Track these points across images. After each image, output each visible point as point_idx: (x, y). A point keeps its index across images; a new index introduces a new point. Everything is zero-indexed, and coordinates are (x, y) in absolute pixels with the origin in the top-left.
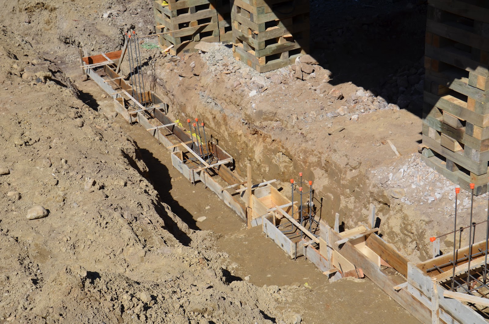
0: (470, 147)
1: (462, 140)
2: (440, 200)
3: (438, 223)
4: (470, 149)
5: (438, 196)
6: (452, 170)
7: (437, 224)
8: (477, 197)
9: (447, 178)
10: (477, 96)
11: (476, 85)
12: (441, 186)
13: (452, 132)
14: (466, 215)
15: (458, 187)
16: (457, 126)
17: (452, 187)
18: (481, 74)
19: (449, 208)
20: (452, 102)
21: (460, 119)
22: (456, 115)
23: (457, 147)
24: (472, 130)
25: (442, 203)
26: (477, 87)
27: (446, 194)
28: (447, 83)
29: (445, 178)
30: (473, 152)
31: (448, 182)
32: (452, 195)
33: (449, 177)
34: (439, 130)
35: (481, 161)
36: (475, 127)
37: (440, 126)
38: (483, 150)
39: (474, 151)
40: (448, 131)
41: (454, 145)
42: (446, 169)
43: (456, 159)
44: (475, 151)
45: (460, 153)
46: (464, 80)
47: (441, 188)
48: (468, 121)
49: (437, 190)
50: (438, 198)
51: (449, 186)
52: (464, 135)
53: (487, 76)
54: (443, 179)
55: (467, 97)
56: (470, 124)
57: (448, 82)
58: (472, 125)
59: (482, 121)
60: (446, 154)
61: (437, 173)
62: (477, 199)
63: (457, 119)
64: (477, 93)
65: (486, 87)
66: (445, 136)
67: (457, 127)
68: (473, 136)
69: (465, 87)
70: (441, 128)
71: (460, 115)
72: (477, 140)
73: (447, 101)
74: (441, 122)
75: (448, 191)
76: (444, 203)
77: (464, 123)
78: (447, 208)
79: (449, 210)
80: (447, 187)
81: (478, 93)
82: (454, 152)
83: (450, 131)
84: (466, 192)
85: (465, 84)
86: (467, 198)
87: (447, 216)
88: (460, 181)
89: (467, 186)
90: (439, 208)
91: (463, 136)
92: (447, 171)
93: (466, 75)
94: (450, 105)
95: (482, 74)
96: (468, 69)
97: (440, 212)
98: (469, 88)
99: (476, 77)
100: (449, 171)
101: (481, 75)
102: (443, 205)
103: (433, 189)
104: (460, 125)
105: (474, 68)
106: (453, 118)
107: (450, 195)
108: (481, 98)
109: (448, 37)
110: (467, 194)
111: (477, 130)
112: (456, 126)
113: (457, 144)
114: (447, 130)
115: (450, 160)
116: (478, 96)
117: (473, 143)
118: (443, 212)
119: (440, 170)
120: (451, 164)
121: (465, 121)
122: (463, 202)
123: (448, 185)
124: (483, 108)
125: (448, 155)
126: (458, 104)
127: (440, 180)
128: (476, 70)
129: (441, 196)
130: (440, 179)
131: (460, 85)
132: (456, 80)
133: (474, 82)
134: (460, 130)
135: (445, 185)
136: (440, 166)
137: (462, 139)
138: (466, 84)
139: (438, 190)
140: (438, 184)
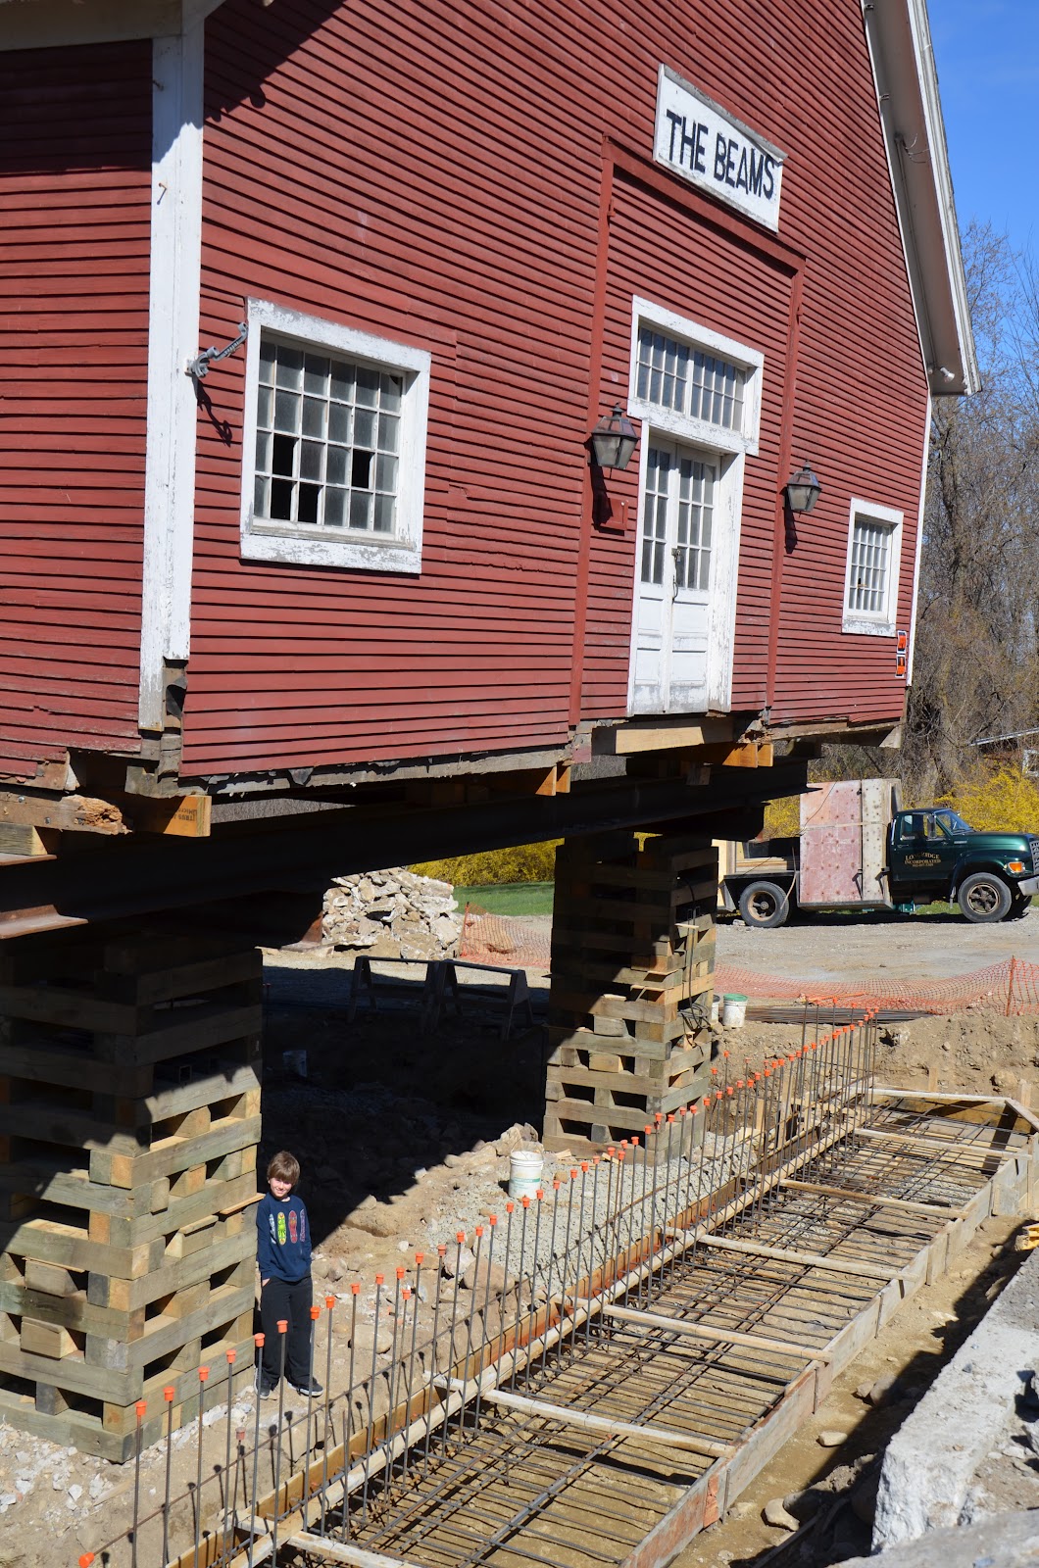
0: (102, 1336)
1: (80, 1323)
2: (31, 1497)
3: (38, 1556)
4: (103, 1341)
5: (25, 1488)
6: (53, 1412)
7: (36, 1561)
8: (122, 1467)
9: (41, 1436)
10: (114, 1205)
11: (109, 1179)
12: (29, 1460)
13: (52, 1307)
14: (108, 1516)
15: (73, 1451)
16: (66, 1289)
17: (57, 1457)
18: (121, 1150)
19: (59, 1514)
20: (48, 1231)
21: (74, 1269)
22: (63, 1262)
23: (67, 1346)
24: (105, 1292)
25: (38, 1503)
26: (113, 1183)
27: (46, 1476)
28: (36, 1186)
29: (35, 1438)
30: (109, 1347)
31: (45, 1446)
32: (60, 1478)
33: (46, 1433)
34: (16, 1311)
35: (130, 1366)
36: (113, 1283)
37: (17, 1300)
38: (133, 1339)
39: (112, 1344)
40: (42, 1306)
41: (59, 1339)
42: (37, 1413)
43: (65, 1378)
44: (115, 1342)
45: (74, 1359)
46: (79, 1174)
47: (30, 1466)
48: (93, 1271)
49: (19, 1471)
50: (24, 1493)
51: (49, 1454)
52: (84, 1310)
53: (134, 1156)
54: (32, 1442)
55: (87, 1212)
56: (98, 1276)
57: (38, 1183)
58: (106, 1278)
59: (130, 1262)
60: (38, 1370)
61: (12, 1429)
62: (124, 1472)
63: (65, 1271)
64: (113, 1198)
65: (134, 1180)
66: (35, 1323)
67: (66, 1291)
68: (110, 1305)
69: (82, 1188)
70: (20, 1303)
71: (73, 1260)
72: (118, 1313)
73: (36, 1231)
74: (20, 1288)
75: (50, 1468)
76: (42, 1504)
77: (81, 1280)
78: (51, 1513)
79: (58, 1520)
80: (45, 1458)
81: (115, 1197)
82: (59, 1359)
83: (47, 1307)
84: (96, 1461)
85: (80, 1182)
86: (98, 1476)
87: (60, 1533)
88: (78, 1435)
89: (95, 1444)
90: (32, 1519)
91: (81, 1311)
92: (38, 1416)
93: (83, 1160)
94: (46, 1241)
95: (122, 1152)
96: (88, 1146)
97: (37, 1530)
98: (90, 1189)
99: (108, 1160)
100: (44, 1415)
101: (120, 1154)
102: (40, 1509)
103: (7, 1473)
104: (72, 1286)
105: (104, 1140)
106: (54, 1271)
107: (56, 1477)
108: (123, 1209)
109: (32, 1078)
110: (98, 1464)
111: (118, 1289)
112: (63, 1290)
113: (65, 1336)
114: (39, 1306)
115: (46, 1386)
116: (116, 1204)
117: (109, 1323)
118: (43, 1527)
119: (19, 1421)
120: (49, 1395)
121: (87, 1272)
122: (91, 1489)
123: (46, 1453)
124: (129, 1230)
125: (43, 1372)
126: (67, 1234)
127: (23, 1446)
128: (110, 1146)
129: (32, 1486)
130: (24, 1442)
131: (68, 1185)
132: (59, 1175)
133: (102, 1173)
134: (74, 1298)
135: (38, 1456)
136: (19, 1409)
137: (80, 1319)
138: (83, 1180)
139: (24, 1473)
140: (22, 1455)
